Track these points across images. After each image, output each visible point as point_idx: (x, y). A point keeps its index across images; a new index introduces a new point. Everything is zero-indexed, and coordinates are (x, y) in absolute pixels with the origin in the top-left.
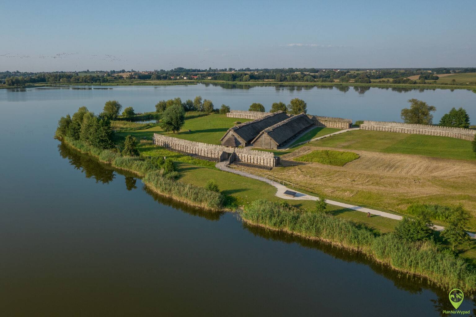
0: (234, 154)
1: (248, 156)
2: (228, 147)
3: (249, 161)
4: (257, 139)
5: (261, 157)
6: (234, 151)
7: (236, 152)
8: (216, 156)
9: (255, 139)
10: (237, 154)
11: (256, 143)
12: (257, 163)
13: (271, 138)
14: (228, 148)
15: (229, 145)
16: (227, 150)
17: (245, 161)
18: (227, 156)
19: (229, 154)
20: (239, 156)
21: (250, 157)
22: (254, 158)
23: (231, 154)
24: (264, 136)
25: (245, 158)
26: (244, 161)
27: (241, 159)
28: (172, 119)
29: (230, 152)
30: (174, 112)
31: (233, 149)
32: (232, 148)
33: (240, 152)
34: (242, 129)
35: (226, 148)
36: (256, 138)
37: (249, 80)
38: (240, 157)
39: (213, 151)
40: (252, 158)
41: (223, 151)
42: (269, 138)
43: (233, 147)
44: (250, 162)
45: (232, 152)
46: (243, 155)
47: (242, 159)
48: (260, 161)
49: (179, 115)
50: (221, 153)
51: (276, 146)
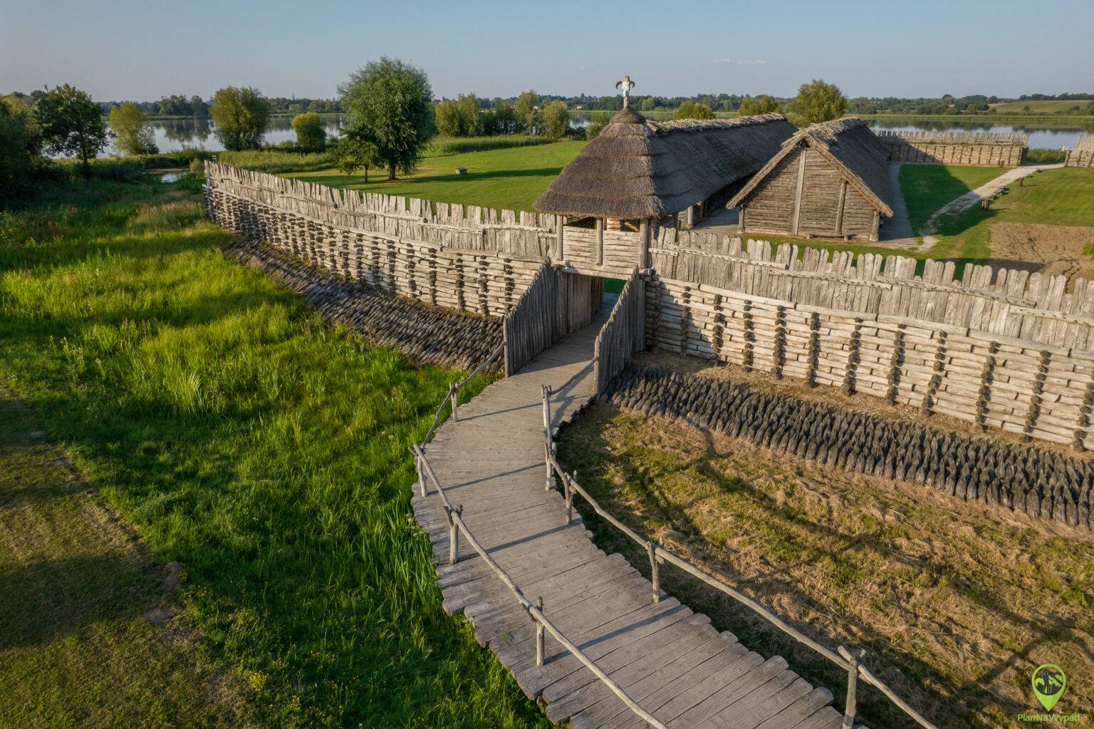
0: (648, 284)
1: (791, 315)
2: (588, 223)
3: (797, 369)
4: (762, 185)
5: (954, 328)
6: (648, 259)
7: (658, 267)
8: (492, 304)
9: (753, 183)
10: (675, 289)
11: (756, 208)
12: (893, 394)
13: (847, 173)
14: (592, 235)
15: (597, 204)
16: (577, 252)
17: (750, 357)
18: (580, 302)
19: (600, 289)
20: (695, 305)
21: (816, 324)
22: (856, 342)
23: (616, 285)
24: (808, 166)
25: (750, 337)
26: (740, 360)
27: (709, 335)
28: (372, 117)
29: (605, 271)
30: (378, 84)
31: (635, 238)
32: (629, 237)
33: (699, 274)
34: (671, 140)
35: (572, 234)
36: (760, 175)
37: (653, 108)
38: (697, 321)
39: (467, 259)
40: (838, 332)
41: (548, 265)
42: (835, 171)
43: (637, 223)
44: (812, 375)
45: (627, 275)
46: (735, 301)
47: (719, 342)
48: (936, 382)
49: (398, 98)
50: (526, 277)
51: (876, 223)
